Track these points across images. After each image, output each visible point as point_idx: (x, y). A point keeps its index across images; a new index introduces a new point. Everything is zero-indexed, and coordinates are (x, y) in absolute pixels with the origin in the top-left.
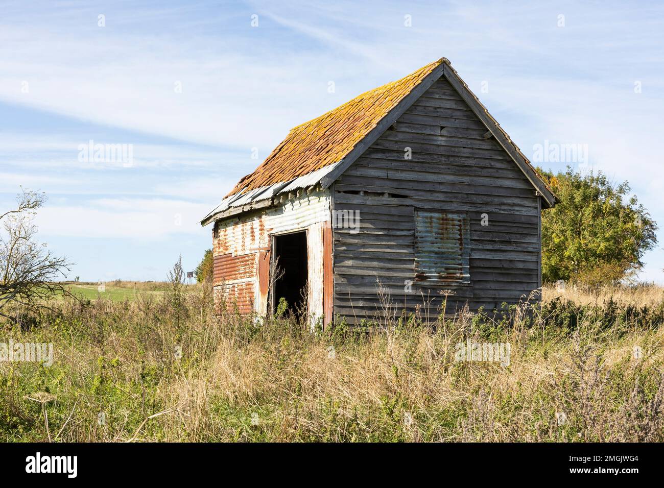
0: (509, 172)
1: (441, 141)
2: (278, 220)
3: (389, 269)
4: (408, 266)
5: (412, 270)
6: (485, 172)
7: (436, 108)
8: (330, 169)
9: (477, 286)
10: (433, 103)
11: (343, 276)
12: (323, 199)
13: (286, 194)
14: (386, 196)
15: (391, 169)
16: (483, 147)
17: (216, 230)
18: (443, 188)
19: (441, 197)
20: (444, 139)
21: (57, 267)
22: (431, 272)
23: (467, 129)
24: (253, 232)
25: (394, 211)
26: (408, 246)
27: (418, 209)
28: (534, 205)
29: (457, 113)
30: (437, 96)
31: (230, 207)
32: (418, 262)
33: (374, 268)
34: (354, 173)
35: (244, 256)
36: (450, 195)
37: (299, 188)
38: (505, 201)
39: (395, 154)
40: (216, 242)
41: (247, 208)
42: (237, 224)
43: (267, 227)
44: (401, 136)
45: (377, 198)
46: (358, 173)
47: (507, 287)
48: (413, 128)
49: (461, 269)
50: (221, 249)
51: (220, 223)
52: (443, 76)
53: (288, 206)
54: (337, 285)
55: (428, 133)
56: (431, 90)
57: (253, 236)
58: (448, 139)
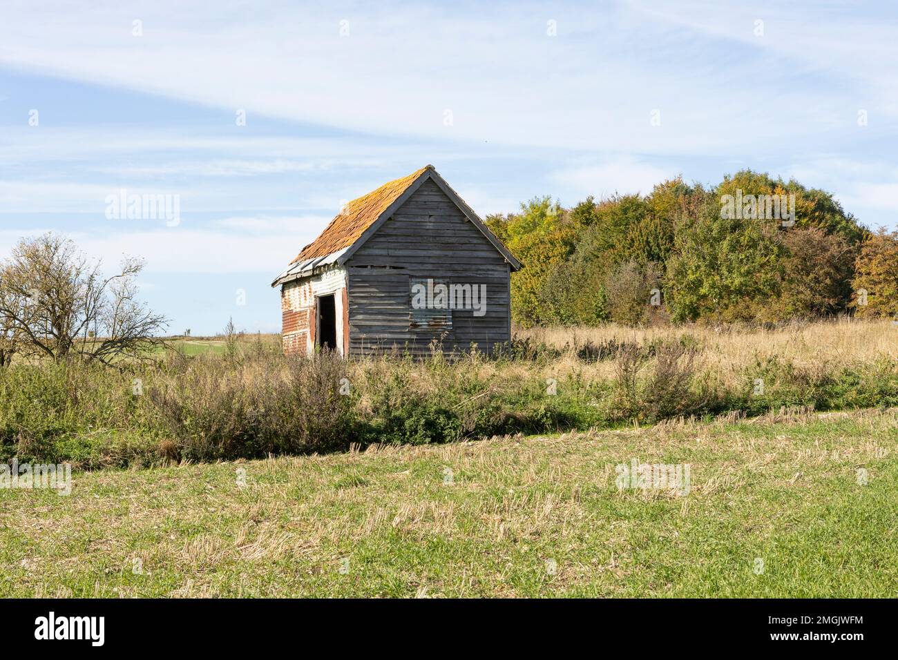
0: (484, 246)
1: (430, 226)
2: (319, 285)
3: (390, 321)
4: (405, 318)
5: (407, 321)
6: (464, 247)
7: (425, 202)
8: (344, 251)
9: (458, 331)
10: (423, 199)
11: (356, 326)
12: (342, 271)
13: (320, 267)
14: (388, 268)
15: (391, 249)
16: (463, 228)
17: (283, 291)
18: (431, 261)
19: (430, 267)
20: (432, 224)
21: (158, 323)
22: (422, 322)
23: (450, 216)
24: (305, 294)
25: (393, 279)
26: (405, 304)
27: (411, 277)
28: (505, 269)
29: (442, 204)
30: (426, 193)
31: (288, 275)
32: (411, 315)
33: (378, 320)
34: (363, 252)
35: (300, 312)
36: (438, 265)
37: (326, 264)
38: (481, 267)
39: (394, 238)
40: (283, 300)
41: (299, 276)
42: (295, 287)
43: (313, 290)
44: (398, 224)
45: (381, 270)
46: (366, 253)
47: (482, 331)
48: (408, 218)
49: (446, 319)
50: (287, 307)
51: (286, 285)
52: (430, 178)
53: (324, 276)
54: (351, 333)
55: (419, 220)
56: (420, 189)
57: (305, 297)
58: (435, 224)
